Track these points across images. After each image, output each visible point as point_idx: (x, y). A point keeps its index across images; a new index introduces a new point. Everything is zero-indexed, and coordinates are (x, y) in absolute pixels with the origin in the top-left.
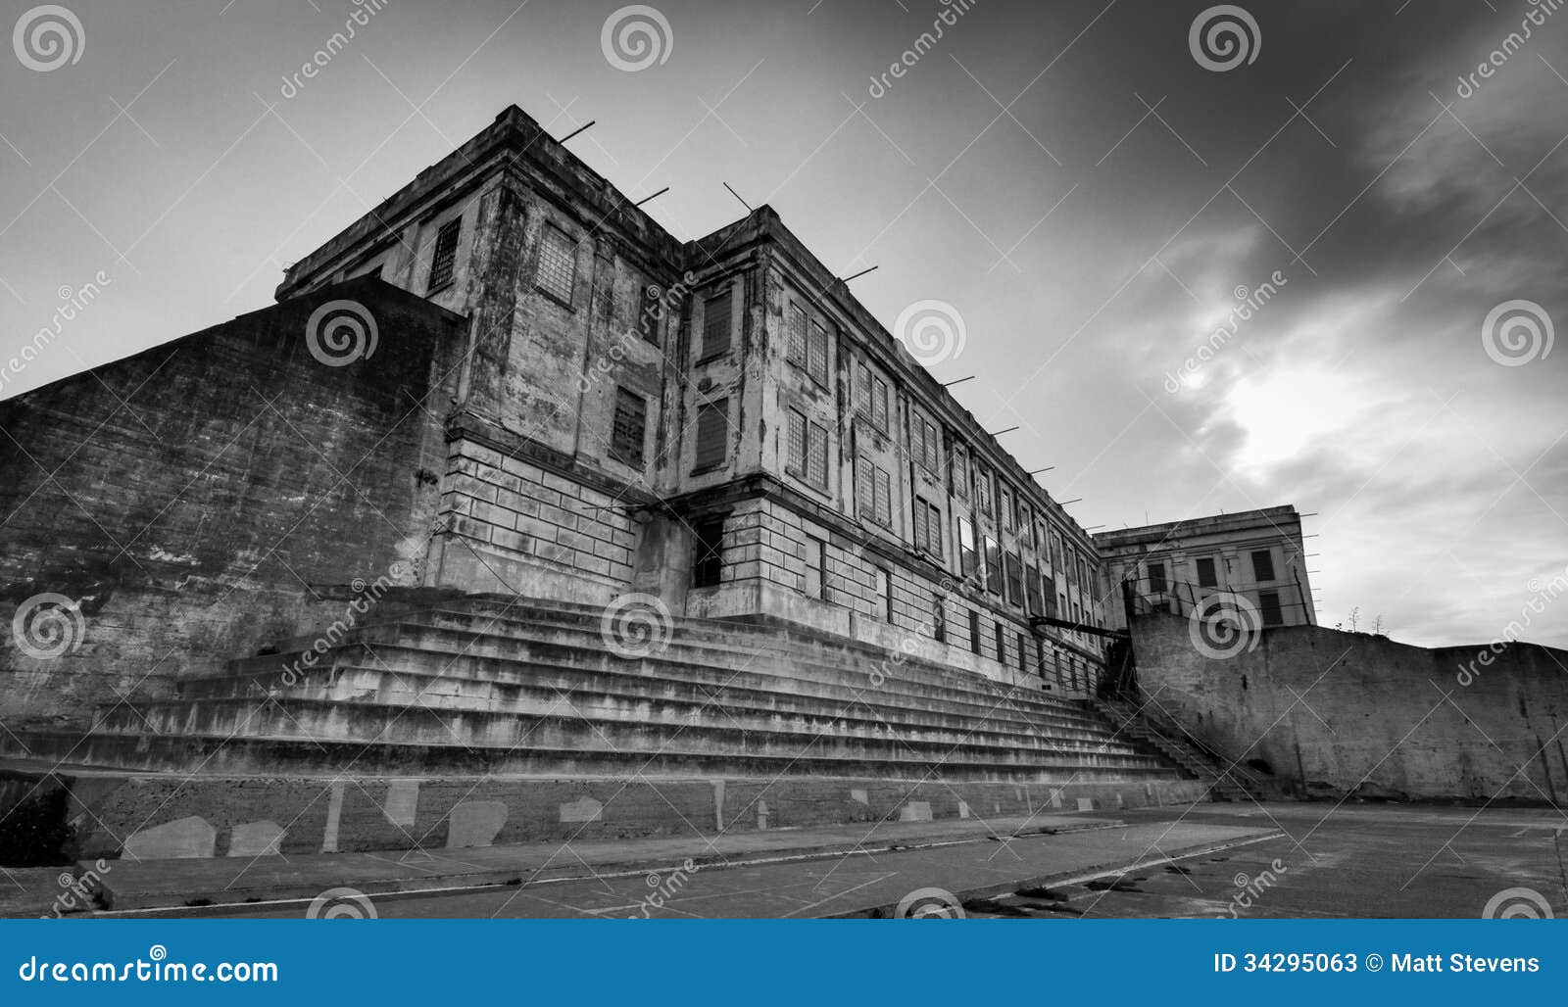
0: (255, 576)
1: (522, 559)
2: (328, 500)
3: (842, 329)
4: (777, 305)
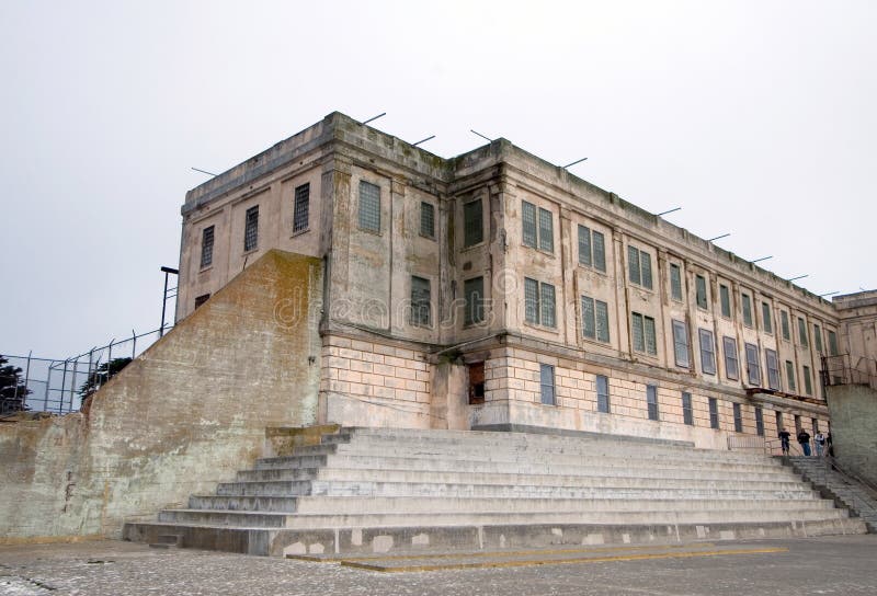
0: (243, 427)
1: (366, 399)
2: (269, 382)
3: (563, 206)
4: (512, 210)
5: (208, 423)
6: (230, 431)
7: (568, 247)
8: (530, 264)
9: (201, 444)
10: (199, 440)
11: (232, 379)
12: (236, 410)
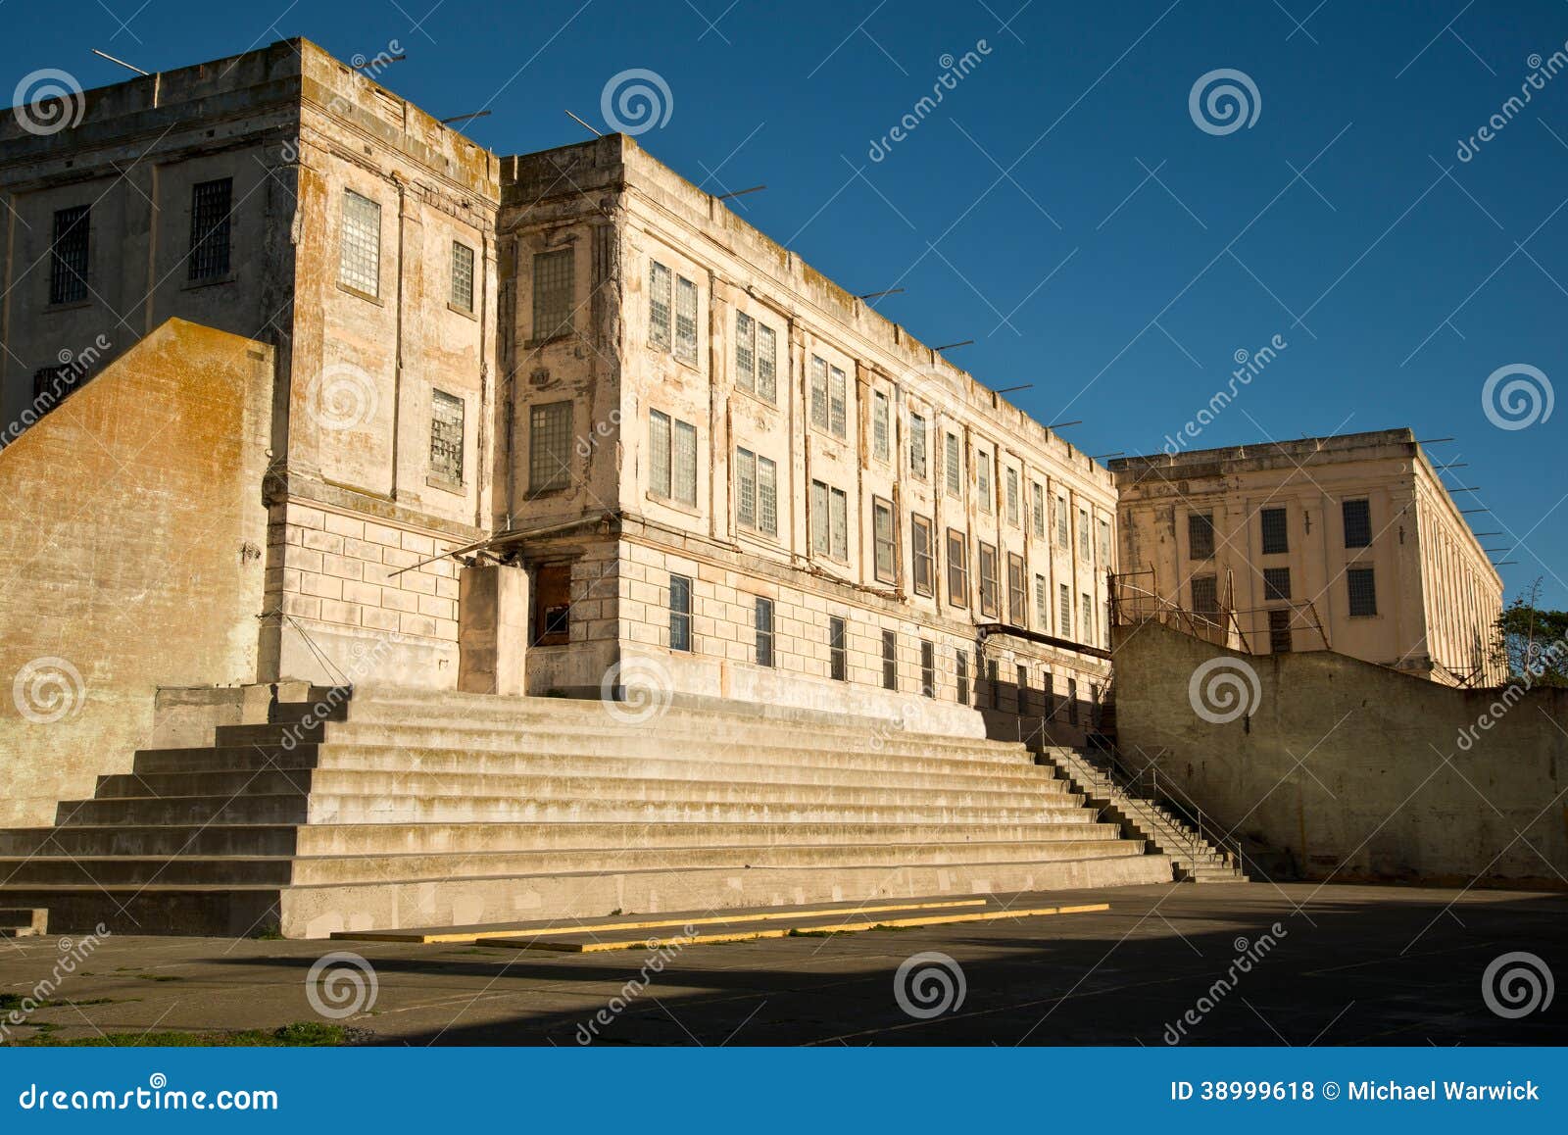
0: (111, 686)
1: (350, 633)
2: (165, 594)
3: (717, 273)
4: (635, 278)
7: (721, 353)
8: (659, 383)
11: (89, 587)
12: (98, 652)
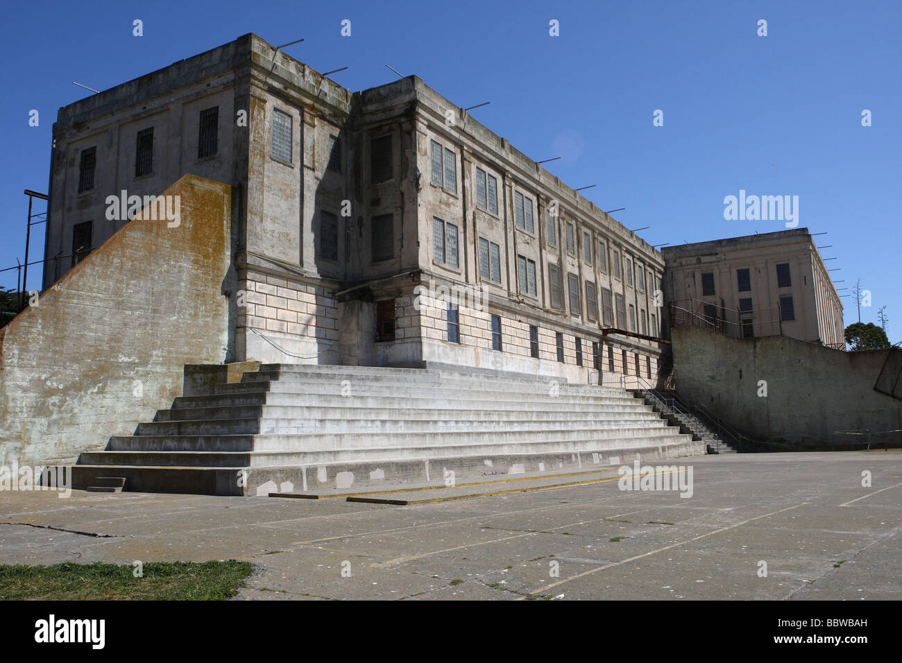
0: (162, 364)
1: (282, 336)
2: (187, 316)
3: (465, 148)
4: (423, 148)
5: (126, 359)
6: (149, 368)
7: (469, 189)
8: (437, 203)
9: (121, 382)
10: (118, 378)
11: (149, 313)
12: (154, 346)
